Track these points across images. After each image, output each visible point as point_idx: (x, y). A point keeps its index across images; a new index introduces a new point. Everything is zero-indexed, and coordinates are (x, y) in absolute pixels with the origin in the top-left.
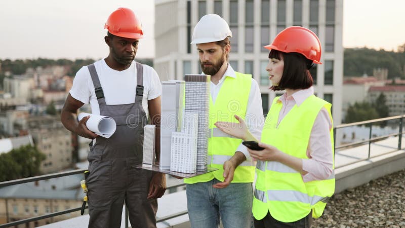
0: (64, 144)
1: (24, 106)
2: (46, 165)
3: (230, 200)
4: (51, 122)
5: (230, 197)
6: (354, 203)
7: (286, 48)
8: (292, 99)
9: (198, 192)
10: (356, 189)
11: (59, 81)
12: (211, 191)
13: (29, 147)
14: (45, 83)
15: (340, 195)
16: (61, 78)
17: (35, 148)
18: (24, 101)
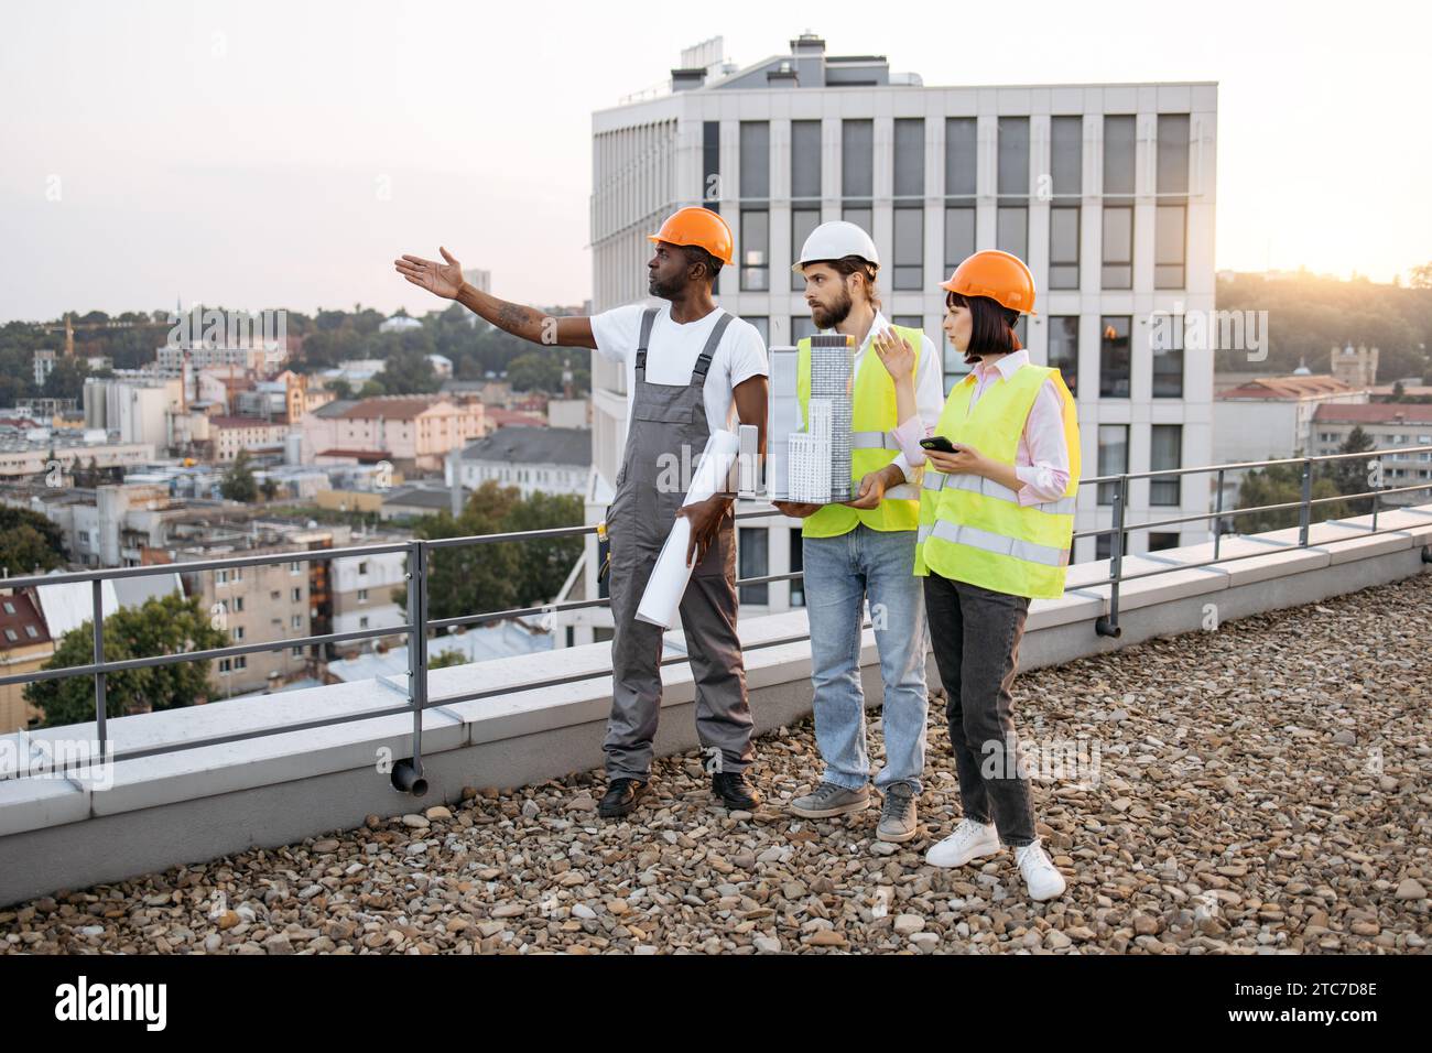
0: (287, 595)
1: (151, 468)
2: (226, 666)
3: (887, 562)
4: (242, 521)
5: (887, 557)
6: (1168, 660)
7: (968, 290)
8: (997, 371)
9: (825, 550)
10: (1179, 637)
11: (263, 387)
12: (854, 547)
13: (171, 604)
14: (217, 395)
15: (1136, 648)
16: (272, 378)
17: (192, 608)
18: (149, 455)
